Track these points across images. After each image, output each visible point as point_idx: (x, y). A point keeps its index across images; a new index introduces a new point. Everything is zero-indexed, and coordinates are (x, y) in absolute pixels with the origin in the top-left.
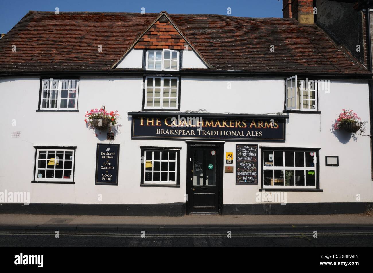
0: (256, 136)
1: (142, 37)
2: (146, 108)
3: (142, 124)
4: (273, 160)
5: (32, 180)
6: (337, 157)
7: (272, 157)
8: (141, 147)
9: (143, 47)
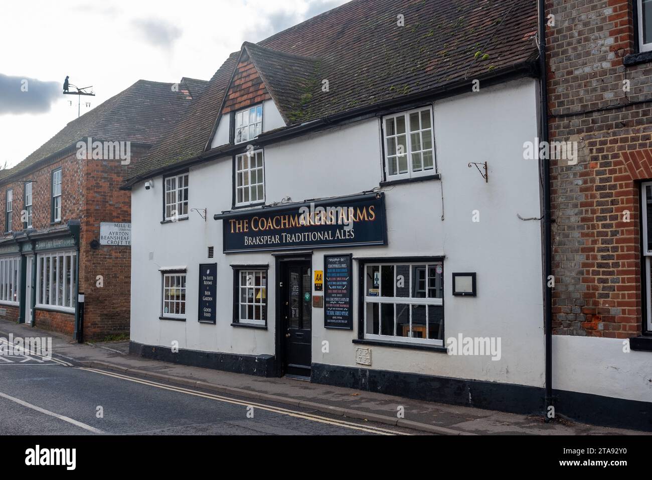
0: (347, 237)
1: (227, 93)
2: (238, 204)
3: (232, 231)
4: (380, 282)
5: (160, 315)
6: (474, 275)
7: (378, 277)
8: (233, 266)
9: (229, 109)
